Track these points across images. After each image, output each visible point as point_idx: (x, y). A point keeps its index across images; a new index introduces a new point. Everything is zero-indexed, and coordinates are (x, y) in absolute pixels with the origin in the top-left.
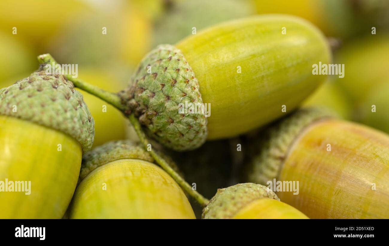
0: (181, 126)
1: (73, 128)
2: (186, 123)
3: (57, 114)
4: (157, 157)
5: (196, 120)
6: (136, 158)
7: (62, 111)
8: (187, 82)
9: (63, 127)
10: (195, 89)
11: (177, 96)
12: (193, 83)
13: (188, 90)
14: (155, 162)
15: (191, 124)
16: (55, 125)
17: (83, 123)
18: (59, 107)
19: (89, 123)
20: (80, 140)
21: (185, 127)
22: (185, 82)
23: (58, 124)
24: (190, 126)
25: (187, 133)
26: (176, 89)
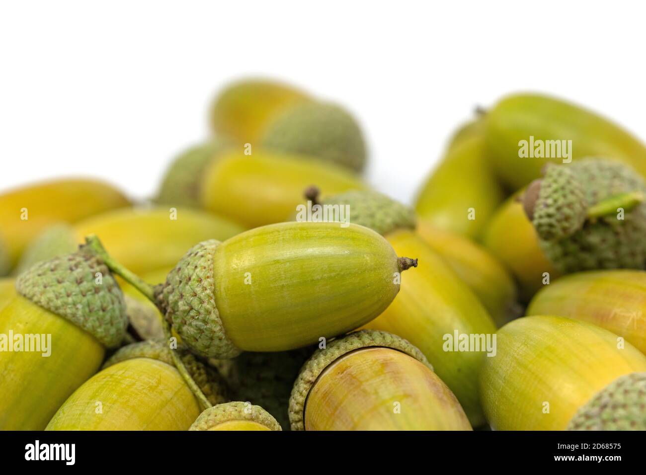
0: (192, 329)
1: (74, 315)
2: (196, 326)
3: (57, 298)
4: (177, 361)
5: (206, 325)
6: (157, 358)
7: (64, 294)
8: (200, 281)
9: (61, 311)
10: (206, 290)
11: (188, 295)
12: (205, 283)
13: (198, 290)
14: (175, 366)
15: (202, 328)
16: (53, 309)
17: (90, 311)
18: (62, 291)
19: (101, 313)
20: (85, 329)
21: (195, 331)
22: (198, 281)
23: (57, 308)
24: (201, 331)
25: (200, 337)
26: (187, 287)
